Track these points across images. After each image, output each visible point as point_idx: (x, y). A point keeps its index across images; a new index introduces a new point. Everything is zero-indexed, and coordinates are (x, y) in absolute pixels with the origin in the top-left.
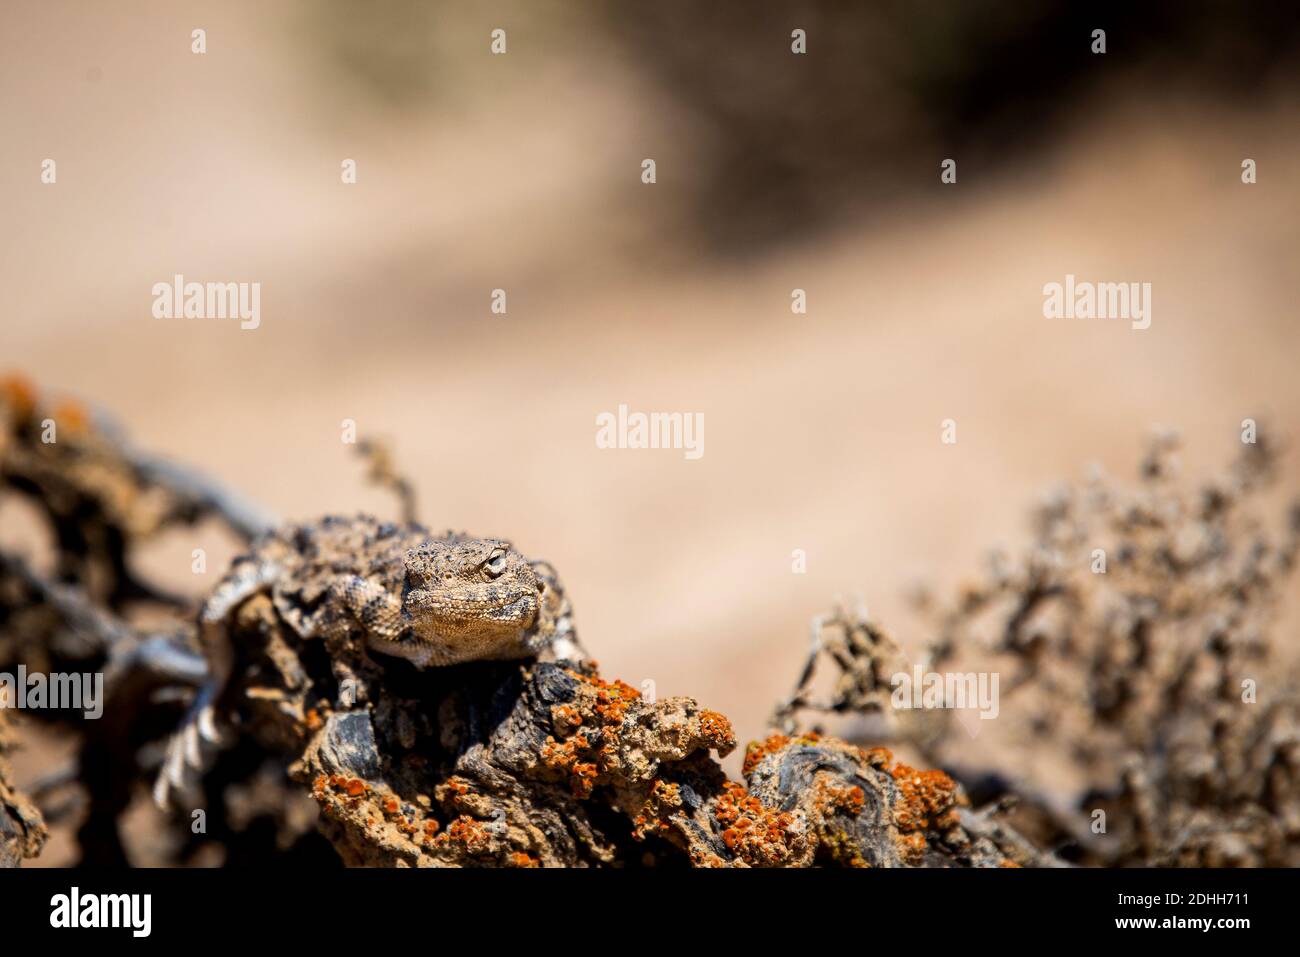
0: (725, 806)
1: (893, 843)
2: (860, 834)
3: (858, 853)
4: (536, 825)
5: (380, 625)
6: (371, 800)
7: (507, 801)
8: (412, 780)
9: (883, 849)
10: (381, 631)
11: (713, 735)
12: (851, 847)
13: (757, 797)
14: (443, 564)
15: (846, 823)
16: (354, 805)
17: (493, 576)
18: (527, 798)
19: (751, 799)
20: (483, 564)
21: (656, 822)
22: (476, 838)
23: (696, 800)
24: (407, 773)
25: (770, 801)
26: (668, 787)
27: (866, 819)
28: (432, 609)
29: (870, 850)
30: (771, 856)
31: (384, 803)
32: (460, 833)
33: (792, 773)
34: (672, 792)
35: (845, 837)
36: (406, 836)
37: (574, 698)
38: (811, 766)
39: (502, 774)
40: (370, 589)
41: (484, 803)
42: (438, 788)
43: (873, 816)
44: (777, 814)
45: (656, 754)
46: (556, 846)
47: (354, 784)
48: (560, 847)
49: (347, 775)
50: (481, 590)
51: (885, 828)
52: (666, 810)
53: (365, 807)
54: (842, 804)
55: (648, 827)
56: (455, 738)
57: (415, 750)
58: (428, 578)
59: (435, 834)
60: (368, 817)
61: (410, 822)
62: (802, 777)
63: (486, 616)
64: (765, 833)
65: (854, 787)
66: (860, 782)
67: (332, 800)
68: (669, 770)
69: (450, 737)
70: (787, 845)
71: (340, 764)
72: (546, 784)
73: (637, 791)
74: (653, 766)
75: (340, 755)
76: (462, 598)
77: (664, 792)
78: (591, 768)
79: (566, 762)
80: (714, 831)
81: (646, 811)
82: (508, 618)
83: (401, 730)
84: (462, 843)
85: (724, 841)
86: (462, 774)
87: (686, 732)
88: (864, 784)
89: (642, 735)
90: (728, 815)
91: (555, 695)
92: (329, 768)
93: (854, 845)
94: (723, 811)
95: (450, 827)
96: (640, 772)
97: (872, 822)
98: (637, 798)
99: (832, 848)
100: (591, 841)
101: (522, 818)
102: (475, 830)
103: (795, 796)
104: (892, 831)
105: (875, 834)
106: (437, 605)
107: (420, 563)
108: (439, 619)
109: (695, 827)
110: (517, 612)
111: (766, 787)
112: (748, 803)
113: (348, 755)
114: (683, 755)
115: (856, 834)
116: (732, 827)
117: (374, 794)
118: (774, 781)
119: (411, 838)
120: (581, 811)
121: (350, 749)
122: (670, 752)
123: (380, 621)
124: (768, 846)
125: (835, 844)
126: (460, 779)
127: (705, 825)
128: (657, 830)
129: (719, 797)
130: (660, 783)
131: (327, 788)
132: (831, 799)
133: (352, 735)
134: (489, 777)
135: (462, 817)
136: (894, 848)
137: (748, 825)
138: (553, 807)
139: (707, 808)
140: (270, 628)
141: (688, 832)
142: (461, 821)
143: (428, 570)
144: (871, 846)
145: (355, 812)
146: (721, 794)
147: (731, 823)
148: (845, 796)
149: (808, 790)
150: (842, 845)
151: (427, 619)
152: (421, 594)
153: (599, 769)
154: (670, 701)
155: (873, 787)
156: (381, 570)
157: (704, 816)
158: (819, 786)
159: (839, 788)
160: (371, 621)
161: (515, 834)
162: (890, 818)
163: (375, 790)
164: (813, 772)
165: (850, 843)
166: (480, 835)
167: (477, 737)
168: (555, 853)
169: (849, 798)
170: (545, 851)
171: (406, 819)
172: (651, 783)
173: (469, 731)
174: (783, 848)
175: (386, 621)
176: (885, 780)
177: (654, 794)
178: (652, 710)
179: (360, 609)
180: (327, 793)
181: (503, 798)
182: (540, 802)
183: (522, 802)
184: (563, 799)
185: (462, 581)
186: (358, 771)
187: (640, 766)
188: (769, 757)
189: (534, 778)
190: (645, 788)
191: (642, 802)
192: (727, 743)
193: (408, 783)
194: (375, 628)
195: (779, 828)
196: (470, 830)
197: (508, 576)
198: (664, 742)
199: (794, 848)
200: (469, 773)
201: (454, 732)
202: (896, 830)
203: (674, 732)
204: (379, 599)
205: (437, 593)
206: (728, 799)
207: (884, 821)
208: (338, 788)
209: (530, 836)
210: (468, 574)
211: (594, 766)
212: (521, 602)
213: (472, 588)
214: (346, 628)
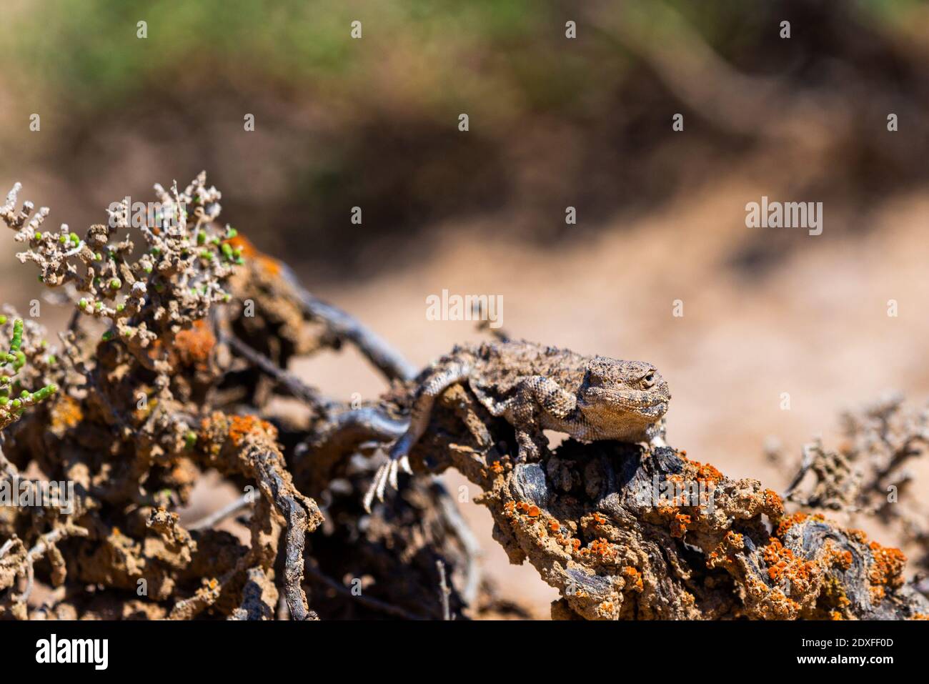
0: (770, 552)
1: (867, 590)
2: (847, 582)
3: (844, 594)
4: (644, 550)
5: (556, 408)
6: (541, 521)
7: (628, 533)
8: (567, 512)
9: (861, 593)
10: (557, 412)
11: (773, 505)
12: (840, 589)
13: (790, 549)
14: (616, 373)
15: (838, 574)
16: (531, 523)
17: (647, 387)
18: (641, 532)
19: (787, 550)
20: (641, 378)
21: (724, 557)
22: (609, 553)
23: (752, 547)
24: (564, 508)
25: (798, 553)
26: (736, 535)
27: (852, 572)
28: (606, 400)
29: (852, 592)
30: (799, 587)
31: (549, 524)
32: (598, 549)
33: (812, 537)
34: (738, 539)
35: (837, 582)
36: (562, 547)
37: (682, 471)
38: (823, 534)
39: (629, 514)
40: (550, 386)
41: (615, 533)
42: (584, 518)
43: (856, 571)
44: (804, 561)
45: (733, 513)
46: (654, 565)
47: (533, 509)
48: (657, 566)
49: (529, 503)
50: (638, 395)
51: (863, 580)
52: (732, 552)
53: (537, 525)
54: (838, 561)
55: (718, 560)
56: (597, 489)
57: (571, 493)
58: (605, 381)
59: (580, 549)
60: (539, 532)
61: (565, 538)
62: (817, 541)
63: (638, 411)
64: (796, 572)
65: (846, 551)
66: (850, 548)
67: (518, 518)
68: (739, 525)
69: (593, 487)
70: (809, 581)
71: (525, 495)
72: (653, 525)
73: (715, 536)
74: (730, 521)
75: (525, 490)
76: (626, 397)
77: (734, 539)
78: (687, 518)
79: (671, 512)
80: (761, 567)
81: (719, 549)
82: (650, 415)
83: (565, 478)
84: (600, 555)
85: (768, 574)
86: (602, 511)
87: (755, 502)
88: (852, 550)
89: (726, 500)
90: (772, 558)
91: (669, 468)
92: (517, 497)
93: (842, 588)
94: (769, 555)
95: (590, 545)
96: (721, 524)
97: (855, 575)
98: (714, 540)
99: (827, 588)
100: (677, 565)
101: (636, 545)
102: (608, 548)
103: (814, 552)
104: (867, 582)
105: (856, 583)
106: (609, 399)
107: (600, 370)
108: (609, 408)
109: (751, 563)
110: (656, 412)
111: (796, 544)
112: (785, 552)
113: (531, 490)
114: (750, 516)
115: (844, 582)
116: (774, 566)
117: (543, 517)
118: (800, 541)
119: (564, 549)
120: (674, 545)
121: (531, 487)
122: (742, 513)
123: (557, 405)
124: (798, 581)
125: (829, 586)
126: (601, 515)
127: (756, 563)
128: (724, 563)
129: (766, 547)
130: (731, 533)
131: (515, 510)
132: (832, 557)
133: (533, 477)
134: (621, 516)
135: (601, 539)
136: (867, 593)
137: (785, 566)
138: (655, 541)
139: (757, 553)
140: (467, 405)
141: (747, 566)
142: (600, 541)
143: (606, 375)
144: (853, 590)
145: (531, 527)
146: (767, 545)
147: (773, 564)
148: (840, 556)
149: (820, 549)
150: (834, 587)
151: (599, 407)
152: (599, 391)
153: (692, 519)
154: (744, 481)
155: (857, 553)
156: (557, 374)
157: (755, 556)
158: (827, 548)
159: (838, 551)
160: (550, 405)
161: (630, 554)
162: (867, 575)
163: (545, 515)
164: (824, 538)
165: (839, 587)
166: (611, 552)
167: (613, 489)
168: (653, 570)
169: (843, 558)
170: (647, 568)
171: (563, 536)
172: (726, 532)
173: (607, 485)
174: (807, 583)
175: (560, 406)
176: (865, 550)
177: (727, 538)
178: (734, 485)
179: (543, 396)
180: (515, 513)
181: (626, 530)
182: (648, 536)
183: (637, 535)
184: (663, 536)
185: (627, 387)
186: (536, 501)
187: (721, 520)
188: (796, 525)
189: (647, 520)
190: (722, 534)
191: (717, 544)
192: (779, 512)
193: (565, 514)
194: (553, 410)
195: (806, 570)
196: (605, 548)
197: (655, 388)
198: (740, 506)
199: (813, 584)
200: (608, 511)
201: (596, 484)
202: (869, 582)
203: (748, 500)
204: (557, 391)
205: (611, 391)
206: (772, 548)
207: (863, 576)
208: (521, 511)
209: (640, 557)
210: (633, 383)
211: (689, 517)
212: (659, 406)
213: (633, 392)
214: (531, 409)
